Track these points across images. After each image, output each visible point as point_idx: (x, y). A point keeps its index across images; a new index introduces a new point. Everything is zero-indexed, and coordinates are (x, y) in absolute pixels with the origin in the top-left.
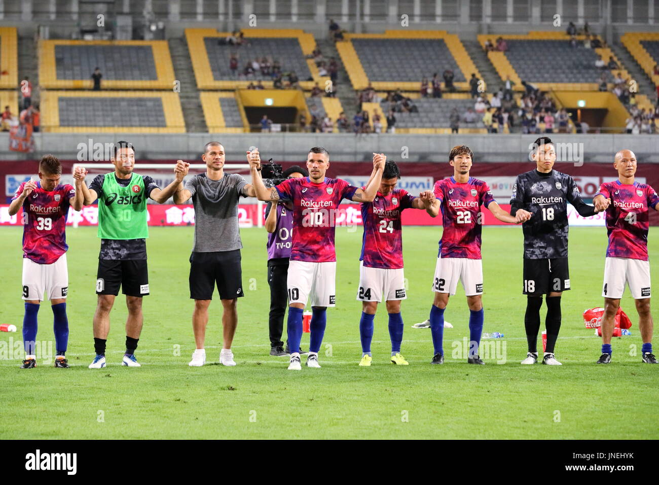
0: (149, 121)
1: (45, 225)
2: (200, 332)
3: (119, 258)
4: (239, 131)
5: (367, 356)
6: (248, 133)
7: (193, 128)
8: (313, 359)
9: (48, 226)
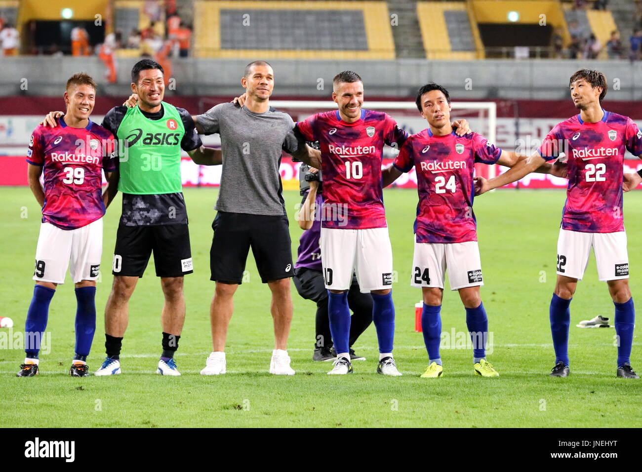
0: (344, 42)
1: (74, 178)
2: (220, 328)
3: (147, 222)
4: (468, 56)
5: (434, 364)
6: (483, 60)
7: (405, 52)
8: (389, 363)
9: (79, 179)
